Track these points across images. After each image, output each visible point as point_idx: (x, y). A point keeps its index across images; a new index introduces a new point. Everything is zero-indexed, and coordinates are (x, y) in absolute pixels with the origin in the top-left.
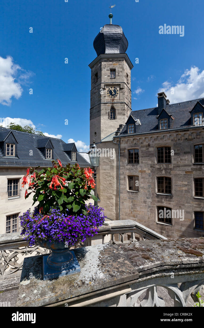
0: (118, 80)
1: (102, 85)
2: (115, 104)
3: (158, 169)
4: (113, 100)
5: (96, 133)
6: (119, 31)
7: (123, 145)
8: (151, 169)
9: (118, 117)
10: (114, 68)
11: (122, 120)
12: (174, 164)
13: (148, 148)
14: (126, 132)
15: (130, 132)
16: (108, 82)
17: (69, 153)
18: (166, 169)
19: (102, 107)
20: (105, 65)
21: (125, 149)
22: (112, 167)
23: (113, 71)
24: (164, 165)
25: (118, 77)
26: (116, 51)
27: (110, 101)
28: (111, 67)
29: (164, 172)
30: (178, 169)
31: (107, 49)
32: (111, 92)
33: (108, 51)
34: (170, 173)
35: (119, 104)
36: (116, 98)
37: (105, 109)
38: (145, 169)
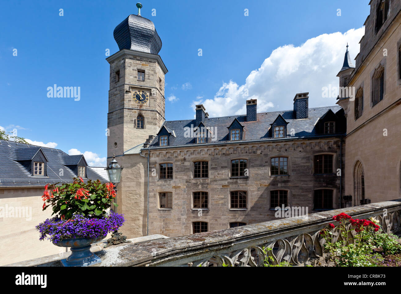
0: (147, 84)
1: (126, 88)
2: (144, 112)
3: (194, 183)
4: (141, 106)
5: (116, 144)
6: (150, 27)
7: (153, 159)
8: (186, 184)
9: (147, 126)
10: (142, 69)
11: (153, 130)
12: (211, 179)
13: (183, 162)
14: (157, 144)
15: (163, 144)
16: (134, 84)
17: (74, 168)
18: (202, 184)
19: (126, 112)
20: (131, 63)
21: (156, 163)
22: (139, 184)
23: (141, 72)
24: (201, 180)
25: (148, 80)
26: (146, 50)
27: (137, 106)
28: (139, 67)
29: (200, 187)
30: (215, 183)
31: (133, 45)
32: (138, 97)
33: (135, 47)
34: (207, 187)
35: (149, 112)
36: (145, 104)
37: (129, 116)
38: (179, 185)
